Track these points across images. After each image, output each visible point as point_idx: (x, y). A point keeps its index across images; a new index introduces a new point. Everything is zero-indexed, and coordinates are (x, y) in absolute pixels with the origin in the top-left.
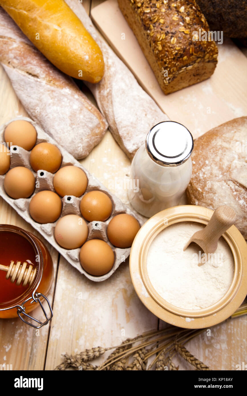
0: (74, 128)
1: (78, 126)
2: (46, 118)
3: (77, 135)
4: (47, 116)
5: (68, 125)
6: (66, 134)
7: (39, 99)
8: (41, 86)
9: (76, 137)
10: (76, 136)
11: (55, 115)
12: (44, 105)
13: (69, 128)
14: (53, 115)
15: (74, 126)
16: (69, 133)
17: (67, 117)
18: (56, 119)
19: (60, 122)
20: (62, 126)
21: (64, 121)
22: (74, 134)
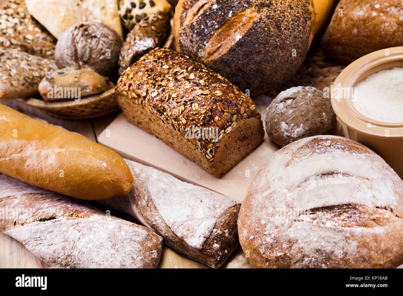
0: (118, 248)
1: (122, 244)
2: (79, 256)
3: (124, 255)
4: (81, 253)
5: (110, 248)
6: (111, 259)
7: (63, 240)
8: (61, 224)
9: (124, 258)
10: (125, 257)
11: (90, 246)
12: (72, 243)
13: (112, 251)
14: (87, 248)
15: (117, 247)
16: (114, 257)
17: (106, 240)
18: (92, 250)
19: (99, 250)
20: (102, 254)
21: (103, 246)
22: (121, 256)
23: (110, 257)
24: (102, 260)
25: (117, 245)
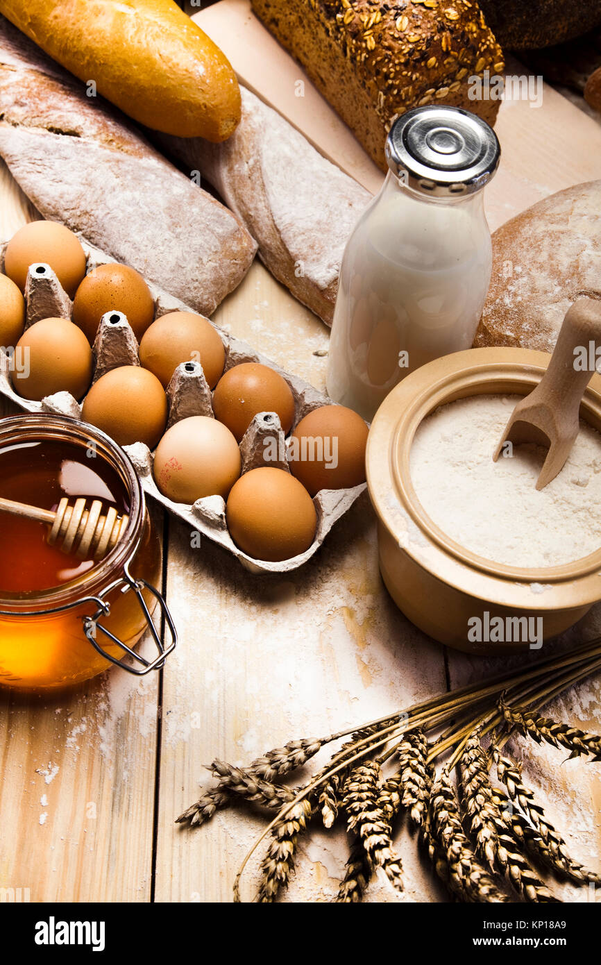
0: (180, 233)
1: (189, 229)
2: (106, 220)
3: (188, 249)
4: (109, 216)
5: (165, 227)
6: (161, 248)
7: (84, 181)
8: (87, 151)
9: (186, 256)
10: (188, 252)
11: (130, 209)
12: (99, 192)
13: (168, 235)
14: (123, 211)
15: (178, 230)
16: (168, 246)
17: (161, 211)
18: (133, 219)
19: (144, 222)
20: (149, 233)
21: (153, 219)
22: (181, 248)
23: (160, 243)
24: (145, 243)
25: (180, 227)
